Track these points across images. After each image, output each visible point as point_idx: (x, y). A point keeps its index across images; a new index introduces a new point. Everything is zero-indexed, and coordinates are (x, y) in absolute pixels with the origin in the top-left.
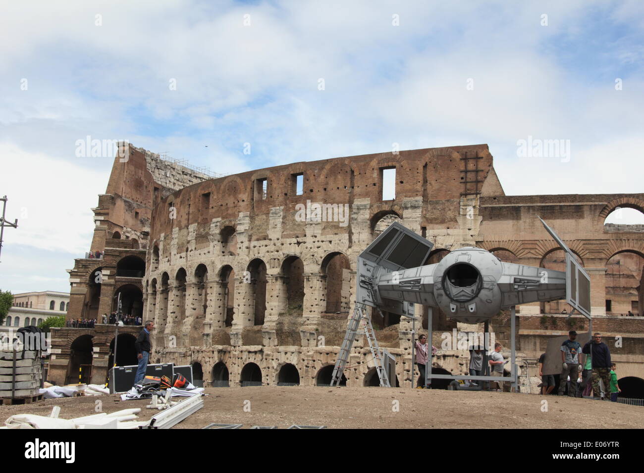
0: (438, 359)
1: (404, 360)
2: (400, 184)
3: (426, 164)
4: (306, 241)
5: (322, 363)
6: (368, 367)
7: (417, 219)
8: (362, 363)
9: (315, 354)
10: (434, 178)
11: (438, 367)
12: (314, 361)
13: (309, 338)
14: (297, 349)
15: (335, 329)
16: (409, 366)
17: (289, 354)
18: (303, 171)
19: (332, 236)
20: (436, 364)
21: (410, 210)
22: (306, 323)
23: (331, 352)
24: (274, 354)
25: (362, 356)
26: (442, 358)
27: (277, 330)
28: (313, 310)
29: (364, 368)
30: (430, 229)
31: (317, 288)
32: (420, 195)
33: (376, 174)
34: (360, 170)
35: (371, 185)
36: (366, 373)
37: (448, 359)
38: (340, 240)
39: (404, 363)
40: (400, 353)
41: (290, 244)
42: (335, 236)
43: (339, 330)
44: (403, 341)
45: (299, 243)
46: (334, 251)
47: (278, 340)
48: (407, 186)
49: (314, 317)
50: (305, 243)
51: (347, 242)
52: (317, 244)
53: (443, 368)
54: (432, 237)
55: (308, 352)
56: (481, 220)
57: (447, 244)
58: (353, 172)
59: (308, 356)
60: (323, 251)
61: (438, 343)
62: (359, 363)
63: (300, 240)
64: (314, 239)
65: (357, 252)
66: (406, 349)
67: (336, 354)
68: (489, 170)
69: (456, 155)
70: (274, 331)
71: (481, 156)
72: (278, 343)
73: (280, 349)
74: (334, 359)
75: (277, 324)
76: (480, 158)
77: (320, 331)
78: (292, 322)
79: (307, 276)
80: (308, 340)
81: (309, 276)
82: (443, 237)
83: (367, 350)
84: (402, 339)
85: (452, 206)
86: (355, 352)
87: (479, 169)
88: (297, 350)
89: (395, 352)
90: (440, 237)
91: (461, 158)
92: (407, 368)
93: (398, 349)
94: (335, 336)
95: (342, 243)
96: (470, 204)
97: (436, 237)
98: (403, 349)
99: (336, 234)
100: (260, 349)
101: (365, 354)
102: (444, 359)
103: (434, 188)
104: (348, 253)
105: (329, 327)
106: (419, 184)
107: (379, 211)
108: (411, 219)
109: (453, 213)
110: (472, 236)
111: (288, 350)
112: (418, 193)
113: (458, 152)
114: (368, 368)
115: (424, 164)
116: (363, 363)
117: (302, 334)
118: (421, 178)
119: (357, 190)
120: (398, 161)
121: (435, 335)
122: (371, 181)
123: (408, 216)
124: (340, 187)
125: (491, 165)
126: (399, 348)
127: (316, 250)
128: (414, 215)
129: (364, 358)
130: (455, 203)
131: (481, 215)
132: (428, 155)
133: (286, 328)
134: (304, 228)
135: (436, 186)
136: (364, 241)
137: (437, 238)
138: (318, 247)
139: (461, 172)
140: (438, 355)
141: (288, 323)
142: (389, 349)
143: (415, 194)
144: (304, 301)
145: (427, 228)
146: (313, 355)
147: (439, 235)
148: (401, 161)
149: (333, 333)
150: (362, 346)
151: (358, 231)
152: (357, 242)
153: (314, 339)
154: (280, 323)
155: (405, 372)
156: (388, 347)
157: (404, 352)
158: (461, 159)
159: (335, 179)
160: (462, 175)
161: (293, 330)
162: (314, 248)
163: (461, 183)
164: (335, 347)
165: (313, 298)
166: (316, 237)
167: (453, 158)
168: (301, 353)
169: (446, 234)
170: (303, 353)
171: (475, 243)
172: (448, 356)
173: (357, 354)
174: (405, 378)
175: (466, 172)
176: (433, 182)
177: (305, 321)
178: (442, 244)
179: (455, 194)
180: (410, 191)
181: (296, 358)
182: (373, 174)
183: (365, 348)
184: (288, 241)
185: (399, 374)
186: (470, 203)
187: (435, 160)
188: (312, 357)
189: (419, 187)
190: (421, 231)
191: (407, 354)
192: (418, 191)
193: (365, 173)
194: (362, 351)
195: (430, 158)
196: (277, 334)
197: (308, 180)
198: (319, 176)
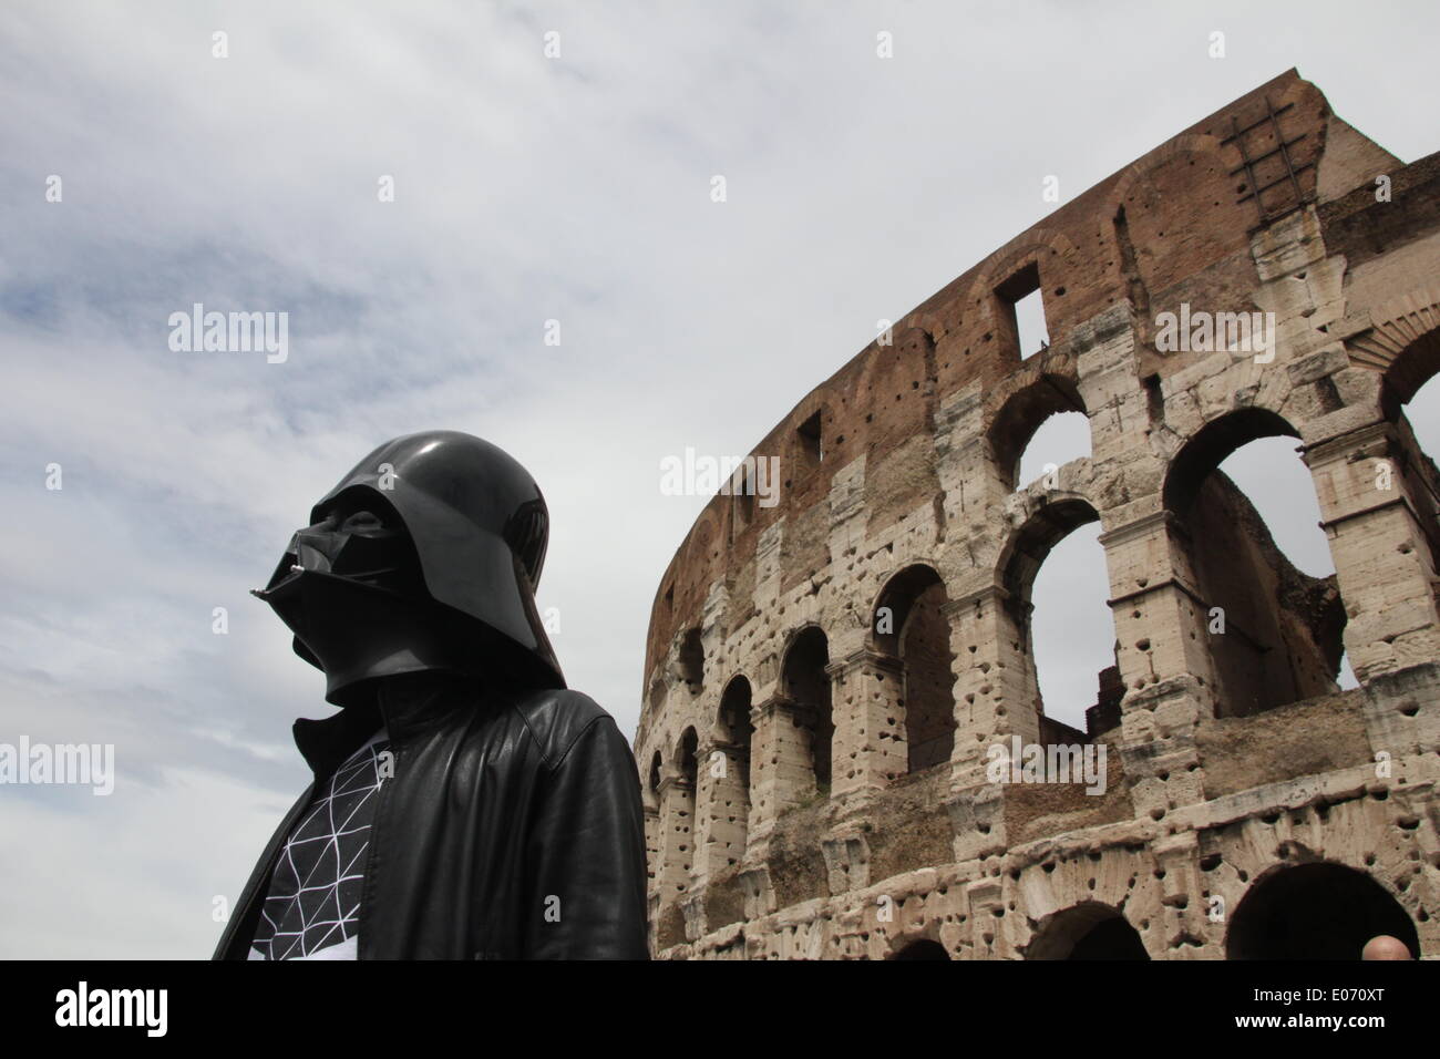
0: (1297, 822)
1: (1157, 863)
2: (1057, 299)
3: (1122, 210)
4: (830, 575)
5: (887, 939)
6: (1028, 918)
7: (1125, 362)
8: (1008, 911)
9: (866, 912)
10: (1151, 231)
11: (1307, 861)
12: (865, 937)
13: (847, 862)
14: (819, 906)
15: (915, 807)
16: (1182, 881)
17: (802, 928)
18: (820, 406)
19: (894, 527)
20: (1292, 851)
21: (1097, 348)
22: (839, 815)
23: (911, 893)
24: (768, 938)
25: (1008, 881)
26: (1314, 816)
27: (771, 862)
28: (856, 769)
29: (1016, 926)
30: (1174, 371)
31: (864, 698)
32: (1121, 297)
33: (988, 309)
34: (945, 323)
35: (979, 343)
36: (1025, 943)
37: (1342, 815)
38: (913, 530)
39: (1160, 874)
40: (1139, 834)
41: (798, 601)
42: (900, 524)
43: (927, 807)
44: (1144, 783)
45: (816, 589)
46: (898, 569)
47: (777, 893)
48: (1076, 293)
49: (859, 790)
50: (828, 580)
51: (933, 527)
52: (858, 569)
53: (1326, 856)
54: (1185, 394)
55: (848, 909)
56: (1345, 266)
57: (1240, 387)
58: (929, 338)
59: (848, 923)
60: (873, 580)
61: (1283, 756)
62: (999, 912)
63: (817, 578)
64: (853, 559)
65: (959, 541)
66: (1158, 816)
67: (924, 896)
68: (1325, 127)
69: (1202, 143)
70: (764, 866)
71: (1287, 104)
72: (778, 901)
73: (779, 919)
74: (920, 914)
75: (771, 843)
76: (1281, 111)
77: (876, 828)
78: (807, 823)
79: (836, 672)
80: (846, 869)
81: (841, 670)
82: (1223, 377)
83: (1018, 855)
84: (1138, 779)
85: (1229, 274)
86: (984, 875)
87: (1288, 139)
88: (819, 912)
89: (1120, 837)
90: (1210, 382)
91: (1220, 140)
92: (1173, 890)
93: (1127, 824)
94: (919, 833)
95: (919, 533)
96: (1290, 239)
97: (1195, 386)
98: (1149, 818)
99: (902, 518)
100: (736, 933)
101: (1016, 874)
102: (1324, 817)
103: (1157, 258)
104: (937, 556)
105: (899, 809)
106: (1110, 270)
107: (1007, 396)
108: (1105, 372)
109: (1238, 291)
110: (1323, 329)
111: (797, 918)
112: (1112, 295)
113: (1209, 133)
114: (1033, 924)
115: (1113, 211)
116: (1012, 908)
117: (827, 854)
118: (1113, 253)
119: (944, 375)
120: (1039, 247)
121: (1265, 726)
122: (977, 334)
123: (1093, 366)
124: (903, 391)
125: (1325, 110)
126: (1132, 816)
127: (857, 585)
128: (1112, 356)
129: (1015, 889)
130: (1237, 262)
131: (1339, 253)
132: (1122, 185)
133: (791, 847)
134: (826, 541)
135: (1161, 248)
136: (976, 502)
137: (1200, 390)
138: (860, 578)
139: (1233, 174)
140: (1295, 804)
141: (796, 830)
142: (1095, 829)
143: (1104, 301)
144: (834, 747)
145: (1161, 373)
146: (861, 916)
147: (1205, 377)
148: (1049, 241)
149: (911, 826)
150: (1004, 844)
151: (957, 482)
152: (958, 513)
153: (863, 862)
154: (777, 837)
155: (1169, 909)
156: (1093, 824)
157: (1152, 827)
158: (1223, 144)
159: (890, 379)
160: (1238, 181)
161: (808, 848)
162: (851, 583)
163: (1240, 202)
164: (920, 871)
165: (855, 732)
166: (853, 551)
167: (1198, 153)
168: (830, 919)
169: (1230, 362)
170: (834, 916)
171: (1340, 345)
172: (1339, 800)
173: (990, 880)
174: (1172, 934)
175: (1249, 165)
176: (1152, 245)
177: (837, 808)
178: (1222, 400)
179: (1231, 241)
180: (1090, 300)
181: (818, 939)
182: (980, 312)
183: (1014, 850)
184: (794, 594)
185: (1146, 925)
186: (1286, 237)
187: (1145, 186)
188: (859, 924)
189: (1113, 277)
190: (1145, 393)
191: (1163, 833)
192: (1111, 290)
193: (961, 323)
194: (1005, 862)
195: (1129, 190)
196: (774, 874)
197: (831, 420)
198: (853, 395)
